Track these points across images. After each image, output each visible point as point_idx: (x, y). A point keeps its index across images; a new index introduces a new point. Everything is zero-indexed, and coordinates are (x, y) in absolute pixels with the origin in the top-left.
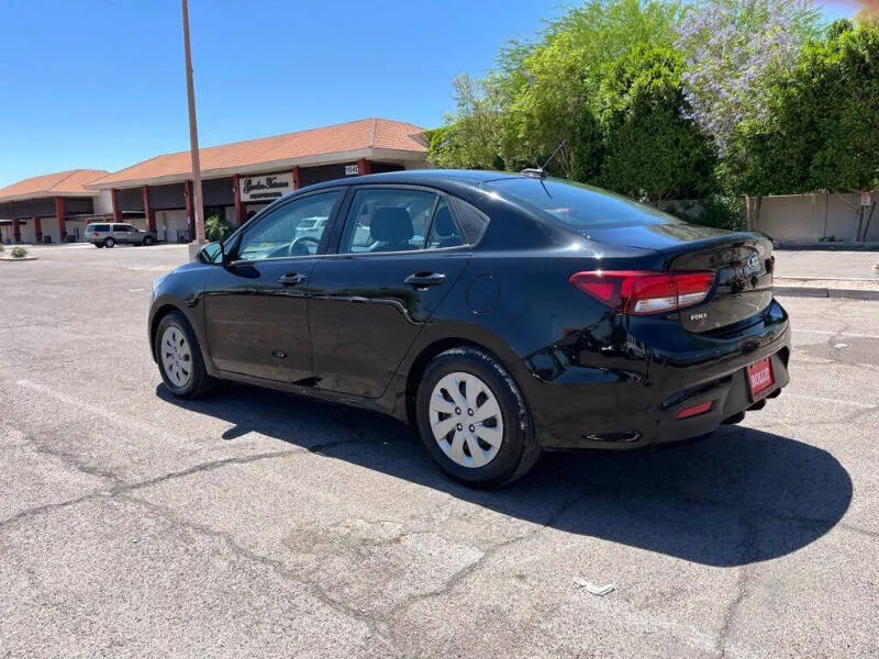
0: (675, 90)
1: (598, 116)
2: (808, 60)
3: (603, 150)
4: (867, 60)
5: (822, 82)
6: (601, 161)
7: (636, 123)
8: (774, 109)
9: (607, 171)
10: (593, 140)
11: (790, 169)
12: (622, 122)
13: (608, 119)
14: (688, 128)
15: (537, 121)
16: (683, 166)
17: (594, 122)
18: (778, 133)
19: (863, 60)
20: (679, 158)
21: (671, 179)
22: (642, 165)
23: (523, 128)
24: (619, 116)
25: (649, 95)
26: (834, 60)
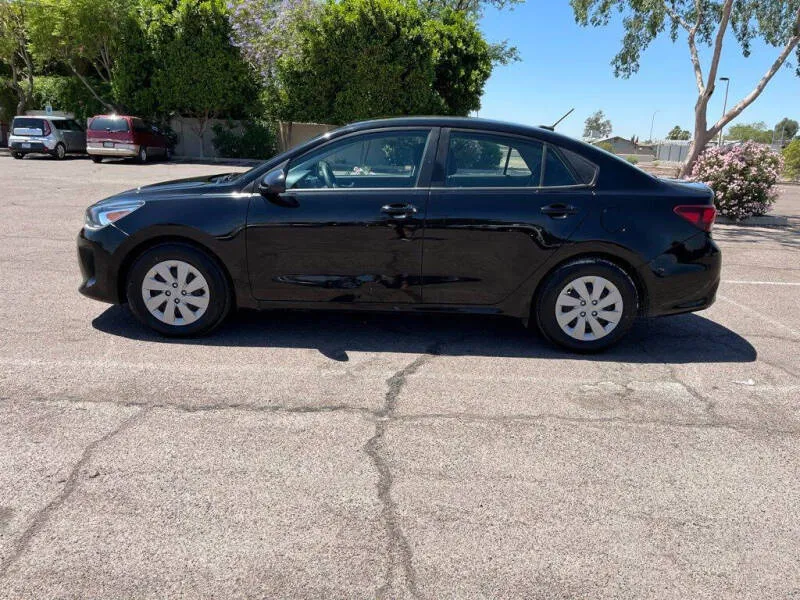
0: (222, 17)
1: (144, 26)
2: (331, 14)
3: (151, 61)
4: (374, 23)
5: (343, 35)
6: (150, 73)
7: (186, 41)
8: (306, 51)
9: (158, 84)
10: (140, 50)
11: (319, 103)
12: (173, 37)
13: (157, 32)
14: (234, 54)
15: (76, 21)
16: (233, 89)
17: (140, 33)
18: (310, 72)
19: (371, 24)
20: (230, 82)
21: (222, 100)
22: (194, 83)
23: (59, 26)
24: (168, 31)
25: (197, 16)
26: (352, 19)
